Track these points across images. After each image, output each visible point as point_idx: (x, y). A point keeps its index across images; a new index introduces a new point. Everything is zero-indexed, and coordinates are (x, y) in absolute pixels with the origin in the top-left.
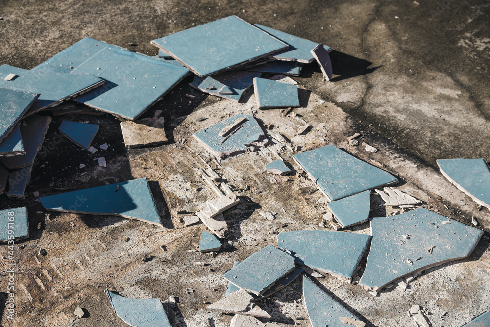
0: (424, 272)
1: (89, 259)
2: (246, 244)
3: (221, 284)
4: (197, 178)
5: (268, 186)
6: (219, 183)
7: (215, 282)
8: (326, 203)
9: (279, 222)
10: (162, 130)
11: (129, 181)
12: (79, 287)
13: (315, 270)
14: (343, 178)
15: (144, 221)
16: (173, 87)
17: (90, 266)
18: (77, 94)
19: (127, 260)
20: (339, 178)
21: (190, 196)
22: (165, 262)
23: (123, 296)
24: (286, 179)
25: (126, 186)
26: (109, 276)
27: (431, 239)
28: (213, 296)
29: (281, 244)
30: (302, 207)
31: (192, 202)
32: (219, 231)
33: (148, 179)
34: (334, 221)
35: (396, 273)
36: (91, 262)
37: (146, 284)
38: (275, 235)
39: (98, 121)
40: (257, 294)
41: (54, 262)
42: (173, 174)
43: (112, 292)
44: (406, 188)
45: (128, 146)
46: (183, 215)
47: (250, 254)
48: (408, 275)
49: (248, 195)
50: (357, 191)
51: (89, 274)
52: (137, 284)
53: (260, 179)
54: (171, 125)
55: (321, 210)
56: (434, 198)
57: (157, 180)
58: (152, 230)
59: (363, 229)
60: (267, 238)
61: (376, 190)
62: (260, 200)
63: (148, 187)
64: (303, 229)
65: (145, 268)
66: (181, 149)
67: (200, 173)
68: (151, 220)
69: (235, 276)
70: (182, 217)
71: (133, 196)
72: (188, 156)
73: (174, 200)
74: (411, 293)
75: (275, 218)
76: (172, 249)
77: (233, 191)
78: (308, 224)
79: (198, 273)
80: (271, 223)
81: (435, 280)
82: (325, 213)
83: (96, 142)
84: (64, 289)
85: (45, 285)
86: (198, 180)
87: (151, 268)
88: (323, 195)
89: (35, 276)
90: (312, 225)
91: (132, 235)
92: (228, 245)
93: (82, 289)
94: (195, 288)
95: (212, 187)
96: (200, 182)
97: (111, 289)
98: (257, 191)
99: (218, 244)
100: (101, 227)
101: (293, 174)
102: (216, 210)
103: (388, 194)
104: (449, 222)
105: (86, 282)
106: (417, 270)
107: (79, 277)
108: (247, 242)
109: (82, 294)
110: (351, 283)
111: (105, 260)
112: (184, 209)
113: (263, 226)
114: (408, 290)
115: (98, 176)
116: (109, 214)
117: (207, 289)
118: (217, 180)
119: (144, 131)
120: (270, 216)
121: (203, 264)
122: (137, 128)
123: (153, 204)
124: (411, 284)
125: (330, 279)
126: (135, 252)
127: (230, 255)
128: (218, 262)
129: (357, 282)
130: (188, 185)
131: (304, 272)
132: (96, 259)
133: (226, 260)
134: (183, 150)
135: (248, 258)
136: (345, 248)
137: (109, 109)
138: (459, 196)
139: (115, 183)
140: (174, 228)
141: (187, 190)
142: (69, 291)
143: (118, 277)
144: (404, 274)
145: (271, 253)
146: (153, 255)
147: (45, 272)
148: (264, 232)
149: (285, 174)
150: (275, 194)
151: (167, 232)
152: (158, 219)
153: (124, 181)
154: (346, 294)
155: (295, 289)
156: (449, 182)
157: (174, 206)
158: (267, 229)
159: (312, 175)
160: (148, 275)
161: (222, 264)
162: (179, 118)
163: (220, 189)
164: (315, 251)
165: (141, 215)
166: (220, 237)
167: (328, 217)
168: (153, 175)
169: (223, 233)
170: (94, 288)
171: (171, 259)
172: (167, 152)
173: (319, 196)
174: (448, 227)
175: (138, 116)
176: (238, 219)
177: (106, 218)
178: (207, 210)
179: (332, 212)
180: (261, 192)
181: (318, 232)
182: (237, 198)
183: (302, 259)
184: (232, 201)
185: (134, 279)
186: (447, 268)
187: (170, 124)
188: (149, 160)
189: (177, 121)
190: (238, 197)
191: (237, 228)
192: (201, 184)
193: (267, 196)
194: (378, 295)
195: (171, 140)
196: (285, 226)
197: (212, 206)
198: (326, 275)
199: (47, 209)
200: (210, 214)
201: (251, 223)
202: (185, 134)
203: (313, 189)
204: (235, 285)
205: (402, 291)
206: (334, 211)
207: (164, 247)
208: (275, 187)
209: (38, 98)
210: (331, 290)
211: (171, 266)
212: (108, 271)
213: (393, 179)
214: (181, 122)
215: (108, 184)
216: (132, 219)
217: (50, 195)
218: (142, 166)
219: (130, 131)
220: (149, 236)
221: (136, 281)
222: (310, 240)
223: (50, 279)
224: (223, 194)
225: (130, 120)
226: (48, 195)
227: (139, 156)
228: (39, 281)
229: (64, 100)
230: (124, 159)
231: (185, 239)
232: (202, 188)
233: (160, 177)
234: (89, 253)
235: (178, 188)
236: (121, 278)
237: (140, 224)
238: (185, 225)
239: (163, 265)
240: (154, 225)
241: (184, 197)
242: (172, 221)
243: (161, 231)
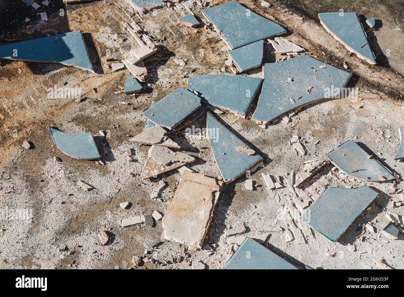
0: (304, 108)
1: (34, 100)
2: (162, 86)
3: (142, 120)
4: (123, 30)
5: (181, 37)
6: (141, 35)
7: (136, 119)
8: (228, 51)
9: (189, 67)
11: (67, 33)
12: (26, 124)
13: (217, 108)
14: (242, 30)
15: (79, 67)
17: (35, 106)
19: (65, 101)
20: (239, 30)
21: (117, 46)
22: (96, 102)
23: (62, 131)
24: (195, 31)
25: (64, 38)
26: (50, 115)
27: (310, 80)
28: (134, 130)
29: (190, 86)
30: (208, 55)
31: (119, 51)
32: (140, 76)
33: (83, 31)
34: (234, 66)
35: (282, 109)
36: (36, 103)
37: (80, 120)
38: (185, 79)
40: (170, 129)
41: (4, 103)
42: (103, 26)
43: (53, 128)
44: (293, 38)
45: (65, 2)
46: (111, 62)
47: (165, 95)
48: (290, 111)
49: (165, 45)
50: (253, 41)
51: (34, 113)
52: (73, 121)
53: (175, 31)
55: (224, 57)
56: (314, 46)
57: (90, 32)
58: (85, 75)
59: (257, 73)
60: (179, 81)
61: (268, 40)
62: (174, 49)
63: (82, 38)
64: (208, 73)
65: (80, 107)
66: (110, 5)
67: (125, 26)
68: (84, 67)
69: (152, 114)
70: (110, 64)
71: (70, 46)
72: (115, 11)
73: (104, 49)
74: (292, 126)
75: (186, 64)
76: (102, 91)
77: (152, 41)
78: (213, 69)
79: (123, 111)
80: (183, 69)
81: (312, 115)
82: (227, 59)
84: (13, 126)
86: (124, 32)
87: (85, 107)
88: (226, 45)
90: (216, 70)
91: (70, 79)
92: (148, 88)
93: (29, 125)
94: (120, 124)
95: (135, 38)
96: (126, 34)
97: (52, 125)
98: (171, 41)
99: (139, 87)
100: (44, 74)
101: (201, 26)
102: (138, 57)
103: (277, 43)
104: (325, 66)
105: (32, 119)
106: (298, 107)
107: (26, 115)
108: (163, 84)
109: (28, 130)
110: (246, 118)
111: (47, 101)
112: (112, 57)
113: (176, 71)
114: (290, 123)
115: (40, 29)
116: (50, 62)
117: (130, 125)
118: (139, 32)
120: (182, 63)
121: (127, 104)
123: (86, 53)
124: (292, 118)
125: (229, 115)
127: (149, 96)
128: (139, 102)
129: (250, 117)
130: (115, 36)
131: (208, 110)
132: (40, 100)
133: (146, 100)
134: (112, 6)
135: (163, 98)
136: (242, 89)
138: (335, 44)
139: (55, 35)
140: (103, 73)
141: (115, 40)
142: (18, 127)
143: (58, 115)
144: (287, 110)
145: (181, 94)
146: (86, 96)
148: (176, 76)
149: (195, 26)
150: (187, 44)
152: (90, 66)
153: (62, 33)
154: (241, 127)
155: (200, 123)
156: (327, 33)
157: (104, 55)
158: (180, 74)
159: (217, 27)
160: (83, 113)
161: (142, 103)
163: (142, 39)
164: (218, 92)
165: (76, 62)
166: (141, 81)
167: (228, 63)
168: (87, 28)
169: (144, 77)
170: (38, 125)
171: (101, 100)
172: (98, 8)
173: (222, 45)
174: (324, 70)
176: (155, 65)
177: (47, 65)
178: (131, 58)
179: (232, 59)
180: (175, 42)
181: (220, 76)
182: (155, 48)
183: (207, 99)
184: (151, 51)
185: (71, 117)
186: (322, 104)
188: (84, 14)
190: (156, 46)
191: (155, 73)
192: (126, 35)
193: (180, 45)
194: (267, 127)
196: (194, 71)
197: (135, 55)
198: (226, 112)
200: (133, 62)
201: (167, 69)
203: (217, 39)
204: (152, 121)
205: (285, 124)
206: (234, 58)
207: (95, 90)
208: (187, 37)
210: (229, 124)
211: (101, 106)
212: (49, 110)
213: (282, 30)
215: (49, 35)
216: (69, 66)
217: (1, 45)
218: (78, 20)
220: (83, 80)
221: (73, 118)
222: (214, 83)
223: (2, 117)
224: (144, 44)
227: (75, 11)
231: (113, 82)
232: (127, 39)
233: (92, 30)
234: (34, 95)
235: (107, 39)
236: (60, 116)
237: (76, 70)
238: (113, 70)
239: (94, 104)
240: (87, 71)
241: (112, 46)
242: (102, 67)
243: (93, 76)
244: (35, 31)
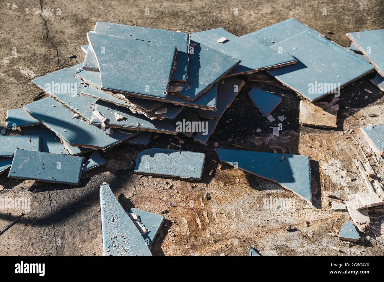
1: (243, 214)
2: (382, 243)
4: (354, 169)
6: (373, 179)
10: (334, 117)
11: (294, 155)
12: (228, 236)
15: (297, 194)
16: (356, 80)
17: (242, 220)
18: (272, 67)
19: (273, 225)
21: (343, 184)
22: (305, 237)
25: (290, 160)
26: (255, 234)
31: (344, 190)
32: (361, 224)
33: (311, 157)
36: (244, 217)
39: (282, 95)
41: (214, 207)
42: (333, 159)
43: (254, 249)
45: (301, 123)
46: (332, 199)
51: (240, 227)
52: (276, 249)
54: (344, 114)
57: (318, 161)
58: (302, 204)
63: (309, 164)
65: (287, 236)
66: (347, 138)
67: (358, 165)
68: (303, 196)
70: (331, 201)
71: (294, 170)
72: (351, 146)
73: (328, 183)
76: (315, 227)
83: (276, 113)
84: (216, 233)
85: (202, 225)
86: (354, 171)
87: (292, 239)
89: (197, 215)
92: (366, 240)
93: (231, 238)
95: (366, 181)
96: (356, 173)
97: (253, 246)
99: (357, 237)
100: (260, 190)
102: (364, 204)
105: (235, 233)
107: (231, 227)
109: (229, 243)
111: (255, 219)
112: (335, 194)
115: (269, 142)
116: (270, 179)
118: (372, 176)
119: (318, 114)
121: (338, 250)
122: (314, 109)
123: (308, 181)
126: (282, 220)
130: (344, 173)
132: (248, 215)
133: (361, 253)
134: (348, 140)
137: (294, 87)
139: (282, 153)
140: (321, 209)
141: (342, 177)
142: (219, 236)
143: (262, 237)
146: (296, 227)
147: (205, 213)
151: (315, 210)
152: (310, 197)
153: (290, 154)
157: (327, 189)
160: (288, 244)
162: (353, 109)
163: (372, 185)
165: (296, 188)
166: (361, 230)
168: (316, 155)
169: (364, 227)
170: (240, 241)
171: (311, 236)
172: (334, 138)
175: (317, 99)
176: (381, 218)
177: (266, 182)
178: (355, 201)
184: (380, 201)
185: (275, 244)
187: (343, 112)
188: (316, 140)
189: (350, 111)
191: (378, 226)
192: (356, 175)
195: (340, 128)
197: (361, 199)
199: (221, 160)
200: (357, 207)
202: (354, 125)
207: (308, 223)
209: (239, 64)
211: (309, 242)
212: (255, 229)
214: (354, 113)
215: (276, 152)
216: (287, 189)
217: (227, 148)
218: (309, 144)
219: (307, 110)
220: (298, 209)
221: (277, 246)
223: (208, 221)
224: (373, 191)
225: (309, 101)
226: (225, 148)
227: (309, 135)
228: (198, 220)
229: (259, 70)
230: (296, 133)
231: (328, 221)
232: (356, 180)
233: (321, 159)
234: (244, 208)
235: (335, 173)
236: (264, 239)
237: (293, 196)
238: (332, 209)
239: (303, 239)
240: (305, 200)
241: (338, 183)
242: (321, 201)
243: (309, 208)
244: (264, 144)
